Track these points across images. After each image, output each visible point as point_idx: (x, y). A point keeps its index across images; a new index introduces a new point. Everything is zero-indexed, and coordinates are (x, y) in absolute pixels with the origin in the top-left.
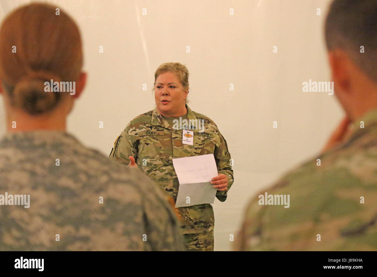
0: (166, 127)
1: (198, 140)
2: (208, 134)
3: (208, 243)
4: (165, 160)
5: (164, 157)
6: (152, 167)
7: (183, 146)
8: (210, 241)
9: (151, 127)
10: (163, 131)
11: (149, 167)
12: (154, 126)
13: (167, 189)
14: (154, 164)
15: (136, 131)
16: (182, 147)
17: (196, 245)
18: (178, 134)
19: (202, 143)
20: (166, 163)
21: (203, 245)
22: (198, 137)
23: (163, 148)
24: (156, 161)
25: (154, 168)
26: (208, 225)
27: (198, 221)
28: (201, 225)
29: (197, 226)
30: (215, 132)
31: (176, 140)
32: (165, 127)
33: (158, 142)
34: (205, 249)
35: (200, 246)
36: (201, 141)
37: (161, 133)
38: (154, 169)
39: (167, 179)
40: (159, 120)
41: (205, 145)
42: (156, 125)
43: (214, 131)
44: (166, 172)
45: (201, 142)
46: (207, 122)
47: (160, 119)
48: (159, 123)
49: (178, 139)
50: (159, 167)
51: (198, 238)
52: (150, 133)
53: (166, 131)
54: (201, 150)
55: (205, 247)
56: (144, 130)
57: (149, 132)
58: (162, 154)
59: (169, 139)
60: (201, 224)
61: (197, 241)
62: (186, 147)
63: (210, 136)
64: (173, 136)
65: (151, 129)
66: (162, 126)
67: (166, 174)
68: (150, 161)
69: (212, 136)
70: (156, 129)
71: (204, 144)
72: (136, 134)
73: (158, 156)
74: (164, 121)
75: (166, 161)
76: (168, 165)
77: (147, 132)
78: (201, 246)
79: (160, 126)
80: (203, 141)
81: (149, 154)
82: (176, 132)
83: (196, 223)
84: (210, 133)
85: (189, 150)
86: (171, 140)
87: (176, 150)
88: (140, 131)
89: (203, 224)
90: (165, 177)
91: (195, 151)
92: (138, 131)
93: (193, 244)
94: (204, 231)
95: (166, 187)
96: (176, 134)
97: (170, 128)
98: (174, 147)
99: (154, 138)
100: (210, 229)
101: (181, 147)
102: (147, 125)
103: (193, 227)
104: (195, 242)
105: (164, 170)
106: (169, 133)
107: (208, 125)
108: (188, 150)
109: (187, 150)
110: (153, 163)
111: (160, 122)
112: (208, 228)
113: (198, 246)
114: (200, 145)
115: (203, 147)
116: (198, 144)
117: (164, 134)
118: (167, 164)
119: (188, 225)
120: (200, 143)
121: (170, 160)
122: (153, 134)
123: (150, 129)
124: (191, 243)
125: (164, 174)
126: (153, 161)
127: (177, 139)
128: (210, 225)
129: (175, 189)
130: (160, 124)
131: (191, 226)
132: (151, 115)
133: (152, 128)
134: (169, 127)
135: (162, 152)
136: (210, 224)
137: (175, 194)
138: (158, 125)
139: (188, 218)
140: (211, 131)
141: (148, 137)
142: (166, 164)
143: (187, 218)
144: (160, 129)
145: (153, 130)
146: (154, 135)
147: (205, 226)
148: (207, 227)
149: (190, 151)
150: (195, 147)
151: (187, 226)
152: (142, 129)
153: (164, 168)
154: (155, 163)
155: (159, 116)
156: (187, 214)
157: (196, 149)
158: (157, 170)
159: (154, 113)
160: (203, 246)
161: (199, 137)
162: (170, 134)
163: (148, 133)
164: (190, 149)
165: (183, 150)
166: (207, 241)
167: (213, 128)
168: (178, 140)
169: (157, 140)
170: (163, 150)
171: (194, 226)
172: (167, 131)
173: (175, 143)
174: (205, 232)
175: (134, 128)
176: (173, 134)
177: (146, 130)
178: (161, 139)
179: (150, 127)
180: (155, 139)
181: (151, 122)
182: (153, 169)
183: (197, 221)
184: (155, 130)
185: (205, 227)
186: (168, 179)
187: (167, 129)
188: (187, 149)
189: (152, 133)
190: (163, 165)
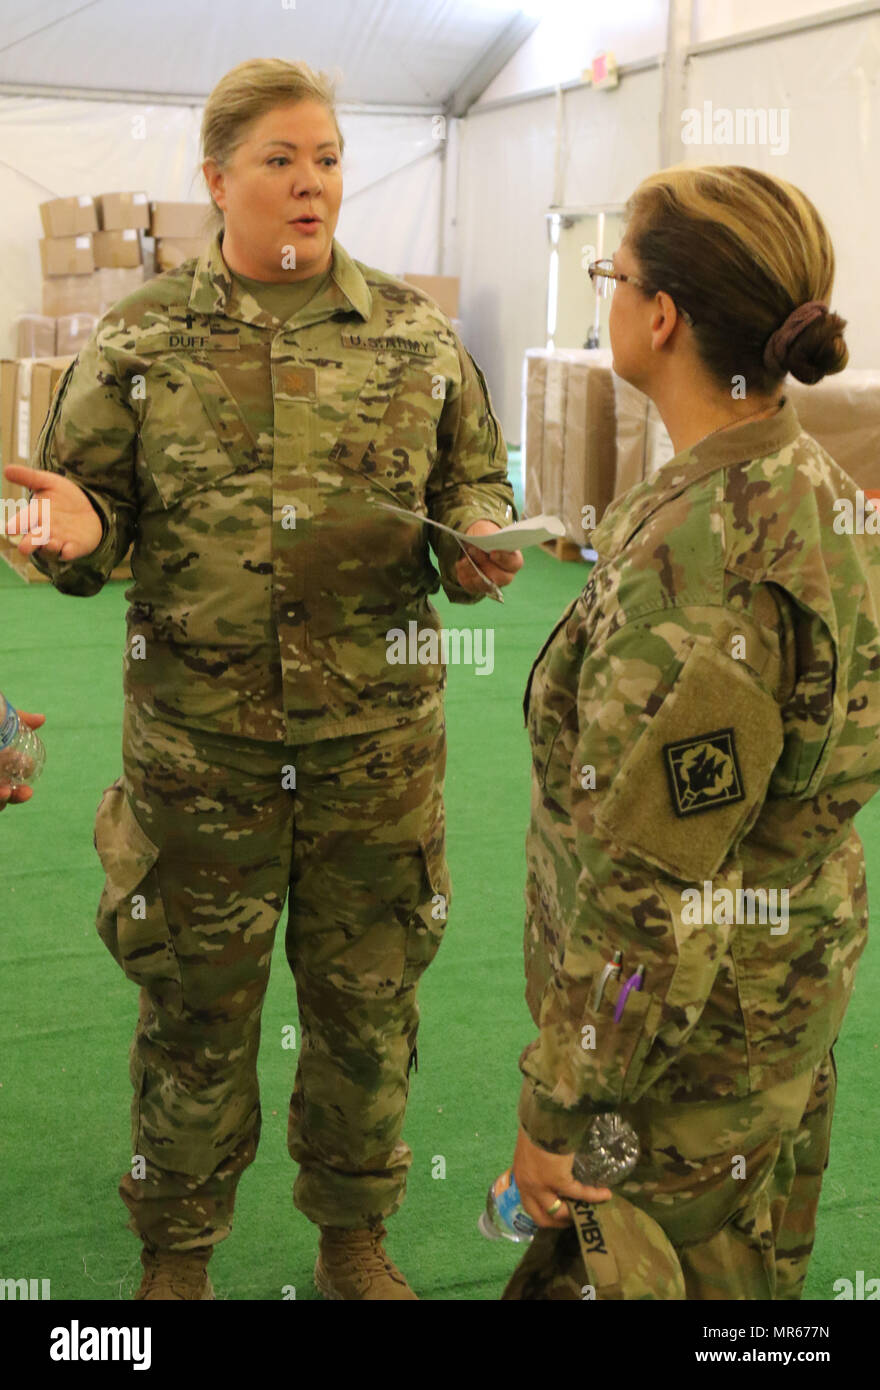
0: (248, 319)
1: (376, 367)
2: (416, 345)
3: (416, 757)
4: (241, 451)
5: (237, 438)
6: (190, 478)
7: (314, 392)
8: (425, 749)
9: (189, 320)
10: (237, 336)
11: (177, 477)
12: (198, 315)
13: (248, 565)
14: (196, 466)
15: (129, 333)
16: (311, 395)
17: (369, 768)
18: (294, 343)
19: (391, 380)
20: (246, 461)
21: (399, 766)
22: (373, 355)
23: (234, 402)
24: (203, 452)
25: (196, 480)
26: (418, 694)
27: (376, 686)
28: (386, 698)
29: (369, 703)
30: (444, 337)
31: (287, 367)
32: (244, 320)
33: (214, 375)
34: (407, 780)
35: (386, 773)
36: (388, 373)
37: (228, 342)
38: (200, 487)
39: (248, 525)
40: (220, 292)
41: (401, 388)
42: (207, 311)
43: (437, 334)
44: (248, 494)
45: (387, 377)
46: (411, 299)
47: (225, 287)
48: (220, 302)
49: (296, 363)
50: (218, 477)
51: (379, 743)
52: (186, 342)
53: (247, 336)
54: (386, 405)
55: (404, 773)
56: (159, 328)
57: (180, 336)
58: (228, 427)
59: (257, 365)
60: (389, 694)
61: (373, 755)
62: (328, 397)
63: (422, 351)
64: (274, 354)
65: (190, 326)
66: (233, 315)
67: (248, 503)
68: (182, 454)
69: (430, 352)
70: (208, 327)
71: (398, 382)
72: (129, 346)
73: (211, 434)
74: (238, 298)
75: (246, 454)
76: (252, 471)
77: (173, 338)
78: (390, 772)
79: (224, 317)
80: (395, 372)
81: (177, 426)
82: (288, 338)
83: (365, 695)
84: (423, 339)
85: (340, 406)
86: (266, 368)
87: (288, 407)
88: (144, 334)
89: (394, 695)
90: (242, 517)
91: (362, 411)
92: (135, 333)
93: (359, 767)
94: (399, 720)
95: (247, 556)
96: (288, 346)
97: (262, 322)
98: (278, 395)
99: (196, 361)
100: (423, 711)
101: (307, 396)
102: (173, 311)
103: (353, 711)
104: (366, 760)
105: (240, 489)
106: (259, 341)
107: (417, 308)
108: (335, 408)
109: (330, 408)
110: (194, 462)
111: (224, 301)
112: (416, 704)
113: (377, 771)
114: (381, 387)
115: (396, 395)
116: (375, 385)
117: (241, 346)
118: (252, 465)
119: (335, 705)
120: (384, 380)
121: (261, 451)
122: (197, 345)
123: (185, 325)
124: (351, 764)
125: (237, 503)
126: (193, 453)
127: (289, 363)
128: (426, 695)
129: (283, 564)
130: (222, 306)
131: (347, 704)
132: (192, 274)
133: (193, 324)
134: (258, 318)
135: (227, 417)
136: (424, 689)
137: (283, 585)
138: (214, 311)
139: (334, 678)
140: (426, 333)
141: (173, 355)
142: (246, 466)
143: (329, 678)
144: (225, 326)
145: (198, 331)
146: (200, 350)
147: (405, 699)
148: (411, 704)
149: (341, 411)
150: (364, 394)
151: (333, 708)
152: (153, 325)
153: (236, 481)
154: (201, 461)
155: (222, 276)
156: (328, 661)
157: (368, 401)
158: (211, 488)
159: (202, 268)
160: (399, 769)
161: (380, 358)
162: (263, 344)
163: (175, 341)
164: (344, 404)
165: (316, 406)
166: (415, 752)
167: (436, 324)
168: (294, 368)
169: (210, 367)
170: (232, 409)
171: (360, 704)
172: (254, 335)
173: (283, 379)
174: (404, 722)
175: (122, 323)
176: (273, 345)
177: (167, 330)
178: (226, 365)
179: (183, 320)
180: (203, 364)
181: (189, 298)
182: (195, 487)
183: (372, 684)
184: (204, 332)
185: (402, 704)
186: (254, 523)
187: (250, 326)
188: (332, 404)
189: (192, 341)
190: (233, 470)
